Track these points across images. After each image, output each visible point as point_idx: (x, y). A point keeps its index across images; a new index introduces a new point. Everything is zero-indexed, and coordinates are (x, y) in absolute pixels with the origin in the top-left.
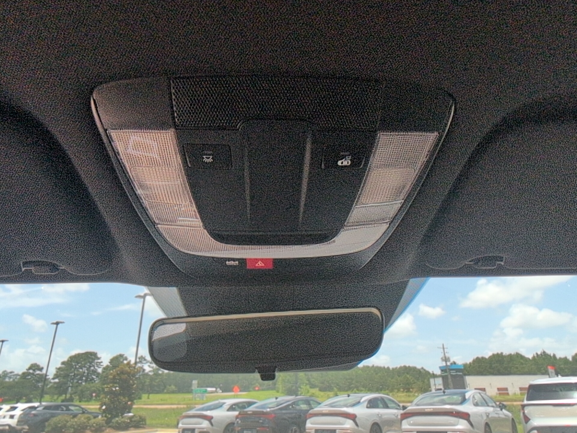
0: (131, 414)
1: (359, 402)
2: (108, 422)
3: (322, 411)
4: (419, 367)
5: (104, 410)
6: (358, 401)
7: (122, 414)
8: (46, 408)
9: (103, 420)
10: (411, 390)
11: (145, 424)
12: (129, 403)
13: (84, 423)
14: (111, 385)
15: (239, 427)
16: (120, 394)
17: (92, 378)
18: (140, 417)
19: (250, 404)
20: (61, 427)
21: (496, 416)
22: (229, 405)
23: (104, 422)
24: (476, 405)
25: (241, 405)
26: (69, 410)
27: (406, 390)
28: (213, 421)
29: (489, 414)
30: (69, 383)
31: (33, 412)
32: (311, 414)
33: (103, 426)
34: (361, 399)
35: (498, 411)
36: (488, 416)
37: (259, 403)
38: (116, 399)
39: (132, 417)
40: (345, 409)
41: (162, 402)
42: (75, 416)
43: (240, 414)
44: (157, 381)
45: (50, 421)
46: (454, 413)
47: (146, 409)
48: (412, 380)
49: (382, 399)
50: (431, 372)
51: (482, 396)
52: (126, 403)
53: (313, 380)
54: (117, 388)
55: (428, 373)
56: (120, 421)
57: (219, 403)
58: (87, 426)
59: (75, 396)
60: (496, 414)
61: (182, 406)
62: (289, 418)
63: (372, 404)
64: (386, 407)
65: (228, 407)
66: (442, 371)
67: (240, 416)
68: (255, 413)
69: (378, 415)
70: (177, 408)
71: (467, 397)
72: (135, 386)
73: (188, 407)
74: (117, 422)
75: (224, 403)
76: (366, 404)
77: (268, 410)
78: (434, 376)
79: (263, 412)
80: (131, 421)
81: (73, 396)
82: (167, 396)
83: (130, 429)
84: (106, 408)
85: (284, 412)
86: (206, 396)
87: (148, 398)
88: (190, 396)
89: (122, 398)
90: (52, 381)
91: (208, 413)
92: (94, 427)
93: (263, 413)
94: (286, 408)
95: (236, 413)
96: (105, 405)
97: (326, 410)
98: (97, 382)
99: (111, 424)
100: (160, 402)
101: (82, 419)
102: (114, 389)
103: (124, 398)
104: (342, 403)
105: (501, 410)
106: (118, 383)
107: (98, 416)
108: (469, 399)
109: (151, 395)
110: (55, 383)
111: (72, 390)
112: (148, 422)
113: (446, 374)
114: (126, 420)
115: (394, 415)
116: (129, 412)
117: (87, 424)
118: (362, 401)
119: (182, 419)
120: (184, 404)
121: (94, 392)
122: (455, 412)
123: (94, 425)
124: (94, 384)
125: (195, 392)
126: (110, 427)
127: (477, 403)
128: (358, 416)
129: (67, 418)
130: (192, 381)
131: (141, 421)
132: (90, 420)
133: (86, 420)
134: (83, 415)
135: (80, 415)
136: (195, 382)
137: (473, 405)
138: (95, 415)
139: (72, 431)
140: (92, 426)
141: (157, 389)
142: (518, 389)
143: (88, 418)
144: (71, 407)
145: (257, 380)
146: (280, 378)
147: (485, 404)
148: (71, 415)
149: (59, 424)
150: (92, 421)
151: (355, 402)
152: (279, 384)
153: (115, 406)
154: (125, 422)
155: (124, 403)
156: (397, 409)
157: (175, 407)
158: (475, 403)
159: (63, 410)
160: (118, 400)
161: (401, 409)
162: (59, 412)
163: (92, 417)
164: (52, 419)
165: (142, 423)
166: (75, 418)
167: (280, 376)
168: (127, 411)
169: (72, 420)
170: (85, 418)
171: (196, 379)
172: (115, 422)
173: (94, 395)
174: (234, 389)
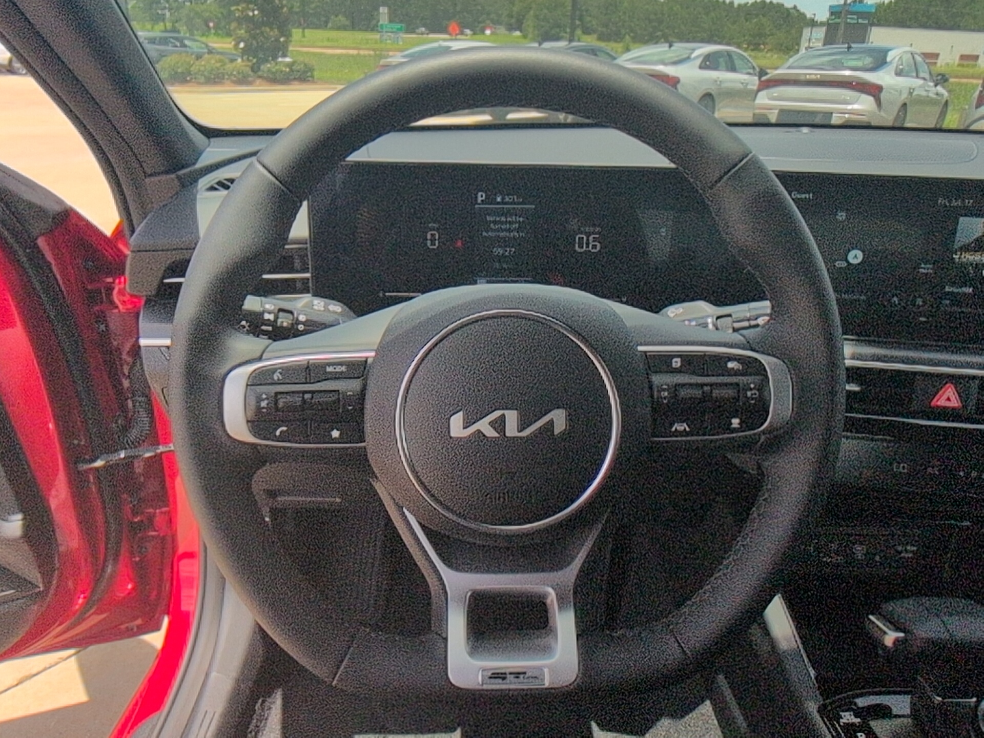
0: (288, 60)
1: (688, 58)
2: (255, 69)
4: (788, 4)
5: (243, 49)
6: (686, 56)
7: (275, 58)
9: (246, 66)
10: (762, 47)
11: (312, 76)
12: (282, 39)
13: (218, 69)
14: (244, 5)
16: (263, 24)
18: (306, 65)
20: (182, 73)
21: (924, 93)
23: (248, 69)
24: (899, 73)
26: (185, 46)
27: (752, 47)
29: (914, 89)
34: (692, 53)
35: (931, 86)
36: (911, 93)
38: (258, 31)
39: (293, 63)
40: (661, 68)
41: (329, 44)
42: (199, 57)
44: (313, 6)
46: (853, 83)
47: (307, 53)
48: (768, 29)
49: (729, 55)
50: (809, 16)
51: (914, 58)
52: (277, 40)
53: (589, 19)
54: (256, 12)
55: (802, 16)
56: (274, 70)
58: (224, 74)
59: (179, 25)
60: (926, 91)
61: (366, 52)
63: (709, 63)
64: (733, 69)
66: (832, 14)
69: (716, 81)
70: (358, 55)
71: (888, 59)
72: (285, 9)
73: (376, 55)
74: (269, 70)
76: (698, 62)
78: (813, 23)
80: (292, 70)
81: (177, 25)
82: (333, 34)
83: (292, 82)
84: (245, 46)
86: (402, 38)
87: (304, 36)
88: (377, 36)
89: (268, 30)
92: (235, 76)
96: (242, 41)
98: (208, 2)
99: (260, 73)
100: (326, 43)
101: (213, 62)
102: (251, 14)
103: (272, 29)
104: (656, 58)
105: (936, 85)
106: (255, 3)
107: (236, 60)
108: (891, 62)
109: (306, 31)
111: (171, 15)
112: (316, 73)
113: (838, 21)
114: (284, 69)
115: (742, 83)
116: (284, 56)
117: (221, 70)
118: (693, 56)
120: (368, 49)
121: (211, 20)
122: (857, 82)
123: (235, 73)
124: (205, 6)
125: (384, 30)
126: (260, 77)
127: (902, 70)
128: (682, 80)
129: (188, 60)
130: (377, 9)
131: (307, 72)
132: (225, 64)
133: (218, 65)
134: (210, 56)
135: (206, 56)
136: (383, 10)
137: (893, 73)
138: (231, 57)
139: (202, 80)
140: (232, 74)
141: (315, 20)
142: (958, 58)
143: (220, 61)
144: (187, 42)
145: (488, 14)
146: (532, 13)
147: (914, 74)
148: (192, 54)
149: (179, 68)
150: (229, 66)
151: (680, 58)
152: (529, 23)
153: (260, 44)
154: (282, 72)
155: (273, 39)
156: (749, 74)
157: (355, 52)
158: (898, 70)
159: (176, 46)
160: (262, 33)
161: (755, 75)
162: (170, 48)
163: (227, 61)
164: (164, 59)
165: (309, 74)
166: (200, 60)
167: (531, 8)
168: (280, 53)
169: (197, 63)
170: (216, 62)
171: (383, 5)
172: (266, 69)
173: (211, 25)
174: (450, 29)
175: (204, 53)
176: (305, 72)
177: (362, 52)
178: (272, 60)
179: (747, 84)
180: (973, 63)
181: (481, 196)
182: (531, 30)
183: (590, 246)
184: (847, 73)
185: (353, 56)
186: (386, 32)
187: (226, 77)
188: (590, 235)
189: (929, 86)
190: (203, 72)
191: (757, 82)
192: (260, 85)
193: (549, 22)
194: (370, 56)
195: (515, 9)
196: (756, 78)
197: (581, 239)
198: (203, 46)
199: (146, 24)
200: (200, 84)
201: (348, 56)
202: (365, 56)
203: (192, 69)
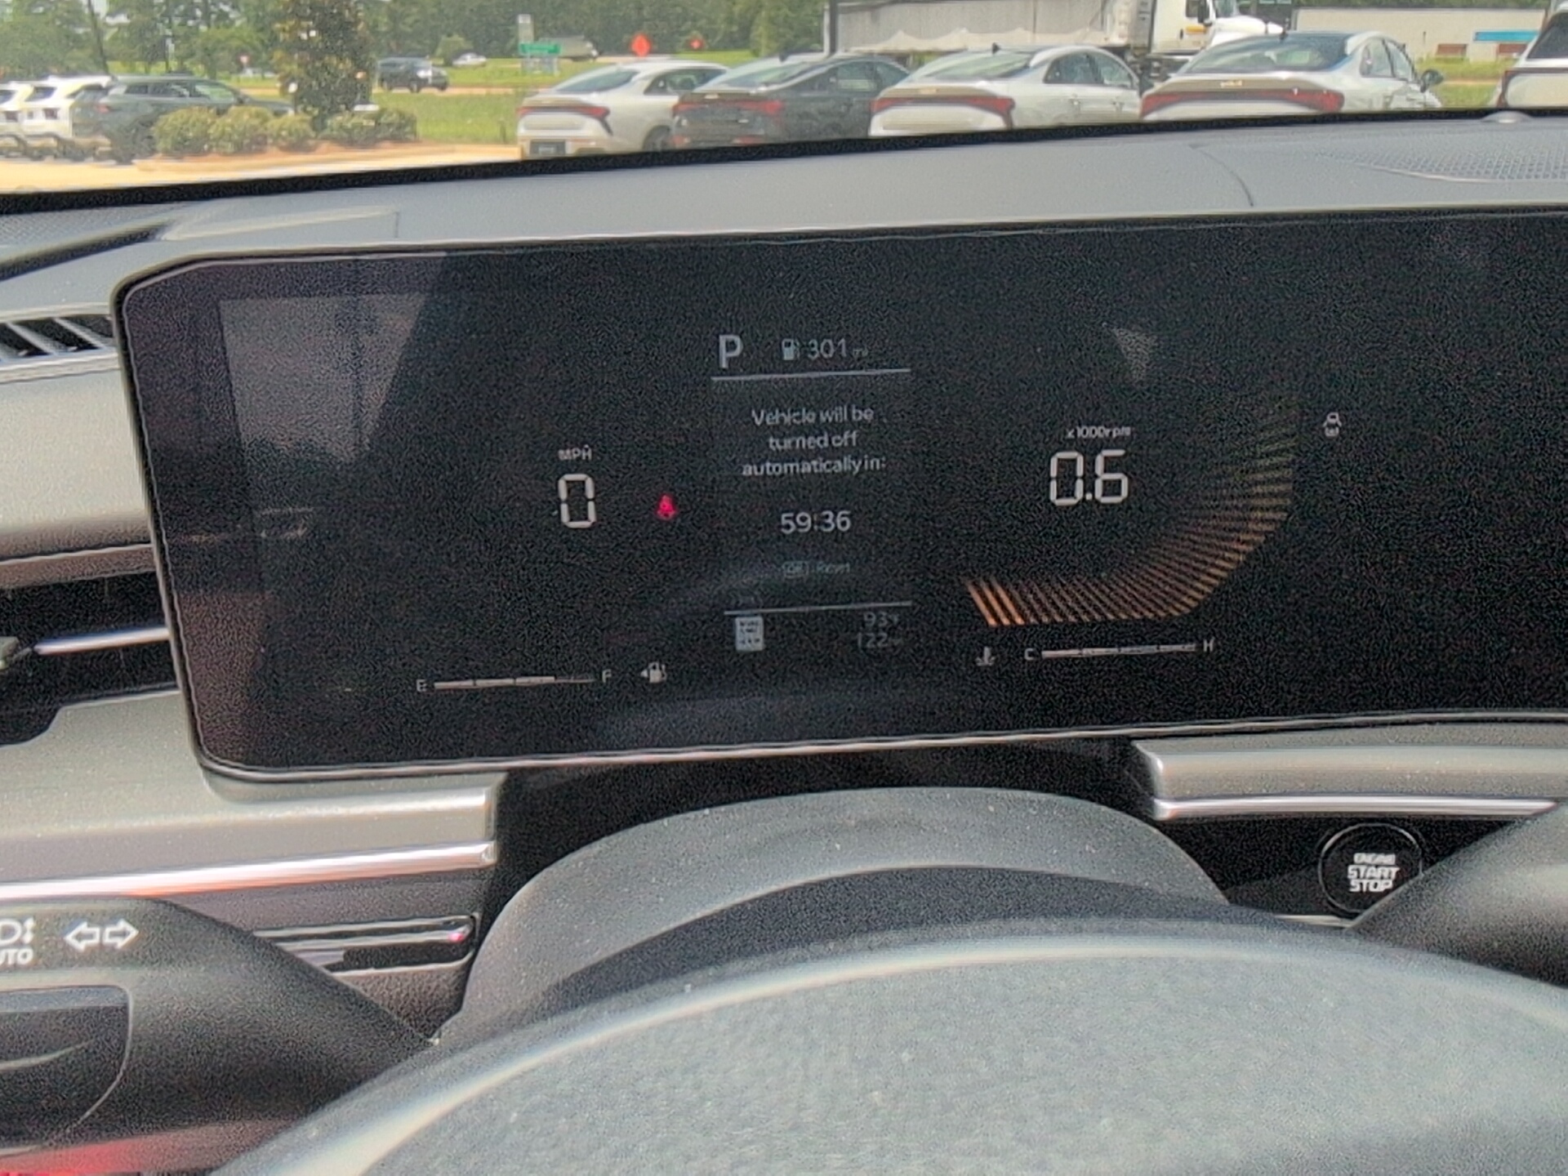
0: (372, 108)
1: (1026, 67)
2: (318, 124)
3: (917, 90)
5: (295, 94)
6: (1023, 63)
7: (349, 106)
8: (133, 89)
9: (303, 121)
11: (414, 133)
12: (359, 75)
13: (255, 128)
14: (292, 23)
15: (684, 135)
16: (327, 50)
17: (221, 11)
18: (401, 115)
19: (705, 75)
20: (196, 138)
21: (1406, 103)
22: (645, 78)
23: (306, 126)
24: (1366, 72)
25: (678, 80)
26: (199, 95)
28: (609, 119)
29: (1390, 98)
30: (160, 25)
31: (104, 100)
32: (884, 100)
33: (307, 137)
34: (1029, 60)
35: (1416, 92)
36: (1387, 105)
37: (733, 73)
38: (318, 64)
39: (381, 113)
40: (982, 85)
42: (221, 112)
43: (682, 101)
44: (410, 20)
45: (160, 123)
46: (1296, 91)
49: (1089, 58)
51: (1387, 49)
52: (352, 76)
54: (313, 33)
56: (349, 125)
57: (618, 73)
58: (265, 137)
59: (192, 63)
60: (1410, 99)
61: (501, 91)
62: (821, 113)
63: (1059, 72)
64: (1097, 81)
65: (647, 83)
67: (685, 107)
68: (724, 98)
69: (1072, 101)
70: (488, 95)
71: (1349, 50)
72: (361, 26)
73: (515, 93)
74: (341, 127)
75: (634, 73)
76: (1044, 70)
77: (763, 89)
79: (748, 94)
80: (378, 124)
81: (187, 63)
83: (381, 145)
84: (299, 89)
85: (805, 95)
86: (558, 64)
88: (515, 65)
89: (334, 61)
90: (109, 20)
91: (595, 99)
92: (284, 139)
93: (747, 99)
94: (809, 84)
95: (672, 100)
96: (293, 80)
97: (930, 88)
98: (238, 23)
99: (327, 132)
101: (246, 117)
102: (304, 36)
103: (341, 59)
104: (971, 71)
105: (1423, 90)
106: (311, 18)
107: (285, 112)
108: (1352, 55)
110: (120, 26)
111: (177, 47)
112: (420, 129)
114: (365, 123)
115: (1115, 104)
116: (365, 102)
117: (261, 130)
118: (1033, 63)
119: (523, 115)
120: (504, 86)
121: (243, 52)
122: (1299, 90)
123: (284, 133)
124: (232, 30)
125: (529, 54)
126: (325, 138)
127: (1370, 67)
128: (1019, 103)
129: (203, 117)
130: (514, 22)
131: (405, 126)
132: (266, 120)
133: (256, 122)
134: (241, 108)
135: (233, 108)
136: (524, 20)
137: (1357, 72)
138: (277, 108)
139: (230, 147)
140: (279, 135)
141: (415, 45)
142: (1434, 49)
143: (258, 115)
144: (200, 88)
145: (694, 20)
146: (763, 13)
147: (1388, 72)
148: (209, 108)
149: (188, 130)
150: (274, 123)
151: (1010, 68)
152: (760, 31)
153: (323, 84)
154: (362, 127)
155: (344, 76)
156: (1123, 87)
157: (482, 91)
158: (1365, 67)
159: (182, 96)
160: (325, 67)
161: (1132, 88)
162: (172, 99)
163: (270, 115)
164: (163, 117)
165: (408, 129)
166: (223, 117)
167: (761, 7)
168: (359, 97)
169: (218, 121)
170: (251, 116)
171: (524, 12)
172: (335, 126)
173: (244, 59)
174: (634, 47)
175: (230, 105)
176: (400, 127)
177: (494, 91)
178: (347, 108)
179: (1122, 104)
180: (1459, 56)
181: (729, 347)
182: (764, 41)
183: (1099, 485)
184: (1284, 75)
185: (479, 97)
186: (532, 57)
187: (270, 141)
188: (1098, 451)
189: (1412, 91)
190: (230, 135)
191: (1138, 101)
192: (328, 152)
193: (791, 28)
194: (506, 95)
195: (737, 9)
196: (1135, 93)
197: (1067, 466)
198: (230, 93)
199: (137, 63)
200: (225, 154)
201: (472, 98)
202: (499, 97)
203: (211, 131)
